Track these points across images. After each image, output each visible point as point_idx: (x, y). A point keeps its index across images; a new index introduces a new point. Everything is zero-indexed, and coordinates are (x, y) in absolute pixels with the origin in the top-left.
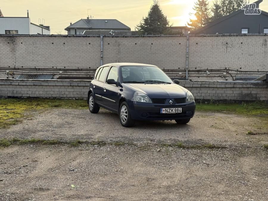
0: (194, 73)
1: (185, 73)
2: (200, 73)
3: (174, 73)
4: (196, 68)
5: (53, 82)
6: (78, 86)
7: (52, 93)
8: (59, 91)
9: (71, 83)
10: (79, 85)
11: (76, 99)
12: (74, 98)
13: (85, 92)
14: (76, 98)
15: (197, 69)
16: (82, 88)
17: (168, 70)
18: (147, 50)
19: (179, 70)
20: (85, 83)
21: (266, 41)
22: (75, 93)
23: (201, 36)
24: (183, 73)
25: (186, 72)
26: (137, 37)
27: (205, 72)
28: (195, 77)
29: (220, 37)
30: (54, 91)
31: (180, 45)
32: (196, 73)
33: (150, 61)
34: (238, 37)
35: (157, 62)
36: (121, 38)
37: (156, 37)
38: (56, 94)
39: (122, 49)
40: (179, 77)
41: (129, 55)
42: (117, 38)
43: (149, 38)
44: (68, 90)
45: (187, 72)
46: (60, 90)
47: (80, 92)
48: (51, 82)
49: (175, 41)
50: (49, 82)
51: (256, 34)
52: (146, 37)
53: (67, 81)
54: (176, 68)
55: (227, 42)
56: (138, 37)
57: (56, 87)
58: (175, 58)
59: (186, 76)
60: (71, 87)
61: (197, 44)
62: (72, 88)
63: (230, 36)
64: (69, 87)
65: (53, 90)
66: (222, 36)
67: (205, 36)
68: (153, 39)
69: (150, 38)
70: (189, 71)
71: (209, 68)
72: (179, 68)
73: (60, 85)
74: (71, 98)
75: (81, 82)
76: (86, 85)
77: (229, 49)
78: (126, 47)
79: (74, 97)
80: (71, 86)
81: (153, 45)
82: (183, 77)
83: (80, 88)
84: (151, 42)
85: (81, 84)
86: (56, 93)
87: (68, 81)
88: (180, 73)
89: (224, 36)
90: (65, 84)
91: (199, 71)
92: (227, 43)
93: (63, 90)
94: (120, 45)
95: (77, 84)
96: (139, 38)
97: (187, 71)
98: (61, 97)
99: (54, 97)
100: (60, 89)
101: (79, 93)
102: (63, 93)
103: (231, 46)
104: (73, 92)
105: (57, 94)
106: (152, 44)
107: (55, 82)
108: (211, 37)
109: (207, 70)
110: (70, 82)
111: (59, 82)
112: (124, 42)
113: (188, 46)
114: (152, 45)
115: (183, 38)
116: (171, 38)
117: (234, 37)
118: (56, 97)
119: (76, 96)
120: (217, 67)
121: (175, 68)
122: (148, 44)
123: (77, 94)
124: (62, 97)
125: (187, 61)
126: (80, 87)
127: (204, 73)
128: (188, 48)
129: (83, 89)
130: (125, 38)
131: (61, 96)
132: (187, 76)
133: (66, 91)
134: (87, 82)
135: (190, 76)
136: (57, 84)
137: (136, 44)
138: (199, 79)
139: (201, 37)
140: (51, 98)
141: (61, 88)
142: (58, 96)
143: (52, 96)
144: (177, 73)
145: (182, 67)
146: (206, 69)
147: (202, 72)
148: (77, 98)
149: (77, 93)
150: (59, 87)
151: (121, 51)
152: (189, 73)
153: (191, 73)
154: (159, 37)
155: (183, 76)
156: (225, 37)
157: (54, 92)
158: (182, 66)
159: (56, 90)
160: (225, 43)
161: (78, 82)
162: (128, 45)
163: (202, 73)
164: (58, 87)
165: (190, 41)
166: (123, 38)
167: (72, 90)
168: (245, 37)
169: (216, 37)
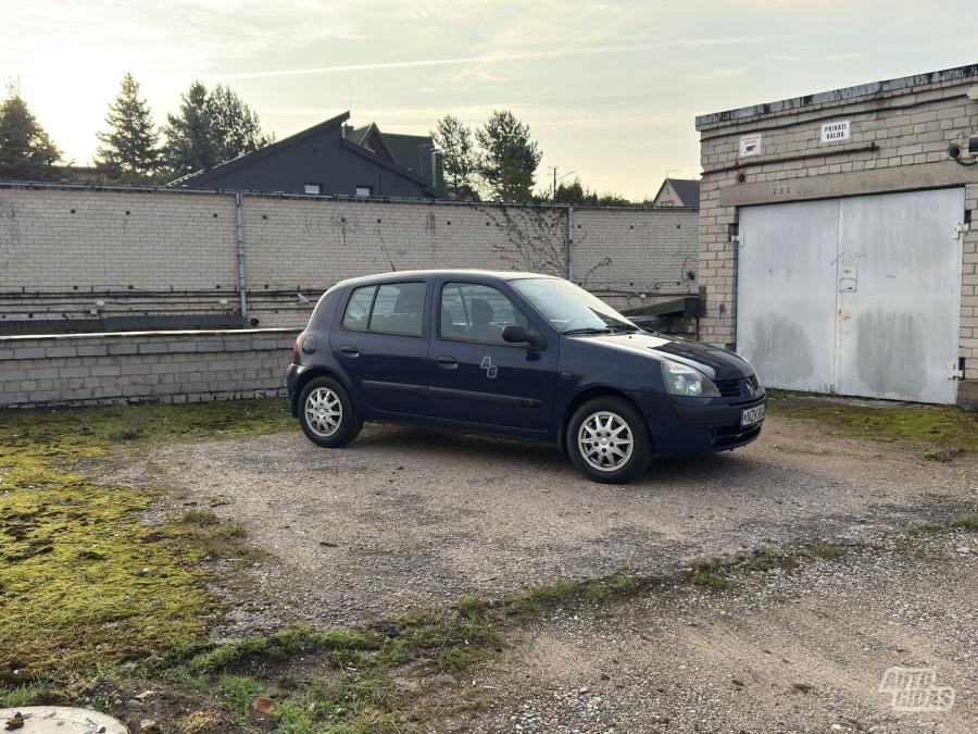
0: (263, 299)
1: (236, 299)
2: (280, 299)
3: (203, 300)
4: (267, 287)
5: (35, 344)
6: (138, 355)
7: (27, 386)
8: (59, 378)
9: (108, 345)
10: (142, 351)
11: (130, 403)
12: (122, 401)
13: (165, 375)
14: (132, 400)
15: (269, 290)
16: (152, 360)
17: (186, 292)
18: (112, 230)
19: (218, 293)
20: (165, 342)
21: (433, 218)
22: (125, 381)
23: (274, 197)
24: (231, 299)
25: (239, 296)
26: (76, 189)
27: (292, 296)
28: (267, 312)
29: (325, 203)
30: (37, 380)
31: (214, 219)
32: (269, 299)
33: (126, 265)
34: (369, 204)
35: (147, 268)
36: (19, 191)
37: (140, 191)
38: (48, 388)
39: (23, 228)
40: (221, 313)
41: (51, 247)
42: (6, 190)
43: (116, 194)
44: (96, 371)
45: (243, 299)
46: (65, 374)
47: (144, 376)
48: (27, 344)
49: (200, 206)
50: (14, 345)
51: (412, 199)
52: (106, 190)
53: (92, 338)
54: (210, 286)
55: (345, 216)
56: (82, 189)
57: (46, 364)
58: (205, 257)
59: (240, 310)
60: (109, 361)
61: (265, 217)
62: (110, 365)
63: (349, 201)
64: (101, 361)
65: (33, 375)
66: (330, 200)
67: (287, 198)
68: (132, 200)
69: (122, 194)
70: (249, 294)
71: (303, 287)
72: (218, 287)
73: (64, 355)
74: (110, 402)
75: (152, 340)
76: (171, 350)
77: (350, 235)
78: (40, 220)
79: (122, 397)
80: (109, 355)
81: (131, 217)
82: (231, 313)
83: (146, 361)
84: (124, 208)
85: (152, 348)
86: (46, 385)
87: (98, 337)
88: (224, 301)
89: (335, 199)
90: (85, 351)
91: (275, 294)
92: (343, 220)
93: (74, 371)
94: (17, 215)
95: (135, 346)
96: (84, 193)
97: (243, 294)
98: (67, 400)
99: (37, 403)
100: (62, 370)
101: (141, 380)
102: (76, 384)
103: (354, 228)
104: (117, 377)
105: (53, 389)
106: (128, 213)
107: (43, 344)
108: (304, 202)
109: (299, 291)
110: (106, 341)
111: (58, 343)
112: (30, 206)
113: (240, 222)
114: (127, 217)
115: (223, 198)
116: (188, 197)
117: (359, 204)
118: (46, 402)
119: (130, 391)
120: (322, 282)
121: (207, 287)
122: (116, 213)
123: (135, 384)
124: (72, 401)
125: (241, 266)
126: (145, 358)
127: (289, 299)
128: (240, 230)
129: (159, 363)
130: (34, 192)
131: (70, 396)
132: (244, 310)
133: (90, 377)
134: (174, 339)
135: (251, 309)
136: (52, 353)
137: (73, 211)
138: (277, 316)
139: (277, 201)
140: (26, 407)
141: (65, 367)
142: (55, 395)
143: (32, 399)
144: (215, 300)
145: (226, 283)
146: (294, 286)
147: (283, 296)
148: (136, 399)
149: (133, 379)
150: (61, 363)
151: (22, 233)
152: (249, 300)
153: (253, 299)
154: (149, 192)
155: (231, 310)
156: (338, 204)
157: (37, 384)
158: (226, 281)
159: (48, 373)
160: (339, 220)
161: (136, 340)
162: (43, 215)
163: (286, 299)
164: (53, 363)
165: (245, 209)
166: (25, 191)
167: (114, 371)
168: (387, 205)
169: (314, 202)
